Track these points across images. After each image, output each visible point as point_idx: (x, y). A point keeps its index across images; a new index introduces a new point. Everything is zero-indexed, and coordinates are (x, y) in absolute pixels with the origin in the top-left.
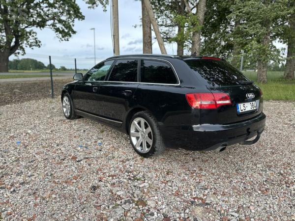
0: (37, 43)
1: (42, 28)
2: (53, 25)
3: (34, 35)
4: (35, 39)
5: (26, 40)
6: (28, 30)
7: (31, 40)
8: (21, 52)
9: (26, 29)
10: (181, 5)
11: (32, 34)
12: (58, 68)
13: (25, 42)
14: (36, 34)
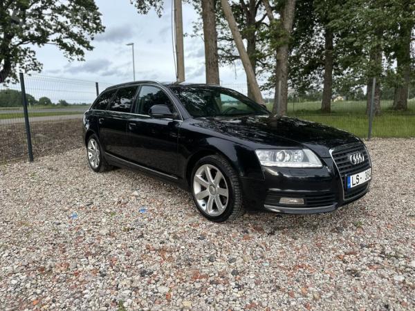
0: (36, 66)
1: (41, 45)
2: (59, 40)
3: (32, 54)
4: (33, 60)
5: (20, 62)
6: (23, 47)
7: (27, 62)
8: (11, 79)
9: (20, 45)
10: (251, 10)
11: (28, 54)
12: (56, 103)
13: (18, 65)
14: (34, 53)
